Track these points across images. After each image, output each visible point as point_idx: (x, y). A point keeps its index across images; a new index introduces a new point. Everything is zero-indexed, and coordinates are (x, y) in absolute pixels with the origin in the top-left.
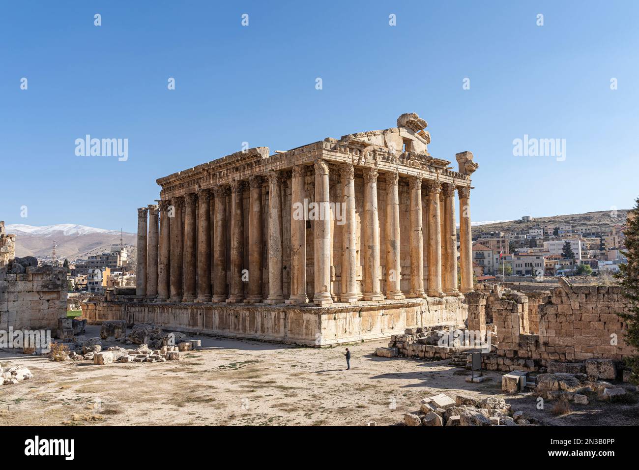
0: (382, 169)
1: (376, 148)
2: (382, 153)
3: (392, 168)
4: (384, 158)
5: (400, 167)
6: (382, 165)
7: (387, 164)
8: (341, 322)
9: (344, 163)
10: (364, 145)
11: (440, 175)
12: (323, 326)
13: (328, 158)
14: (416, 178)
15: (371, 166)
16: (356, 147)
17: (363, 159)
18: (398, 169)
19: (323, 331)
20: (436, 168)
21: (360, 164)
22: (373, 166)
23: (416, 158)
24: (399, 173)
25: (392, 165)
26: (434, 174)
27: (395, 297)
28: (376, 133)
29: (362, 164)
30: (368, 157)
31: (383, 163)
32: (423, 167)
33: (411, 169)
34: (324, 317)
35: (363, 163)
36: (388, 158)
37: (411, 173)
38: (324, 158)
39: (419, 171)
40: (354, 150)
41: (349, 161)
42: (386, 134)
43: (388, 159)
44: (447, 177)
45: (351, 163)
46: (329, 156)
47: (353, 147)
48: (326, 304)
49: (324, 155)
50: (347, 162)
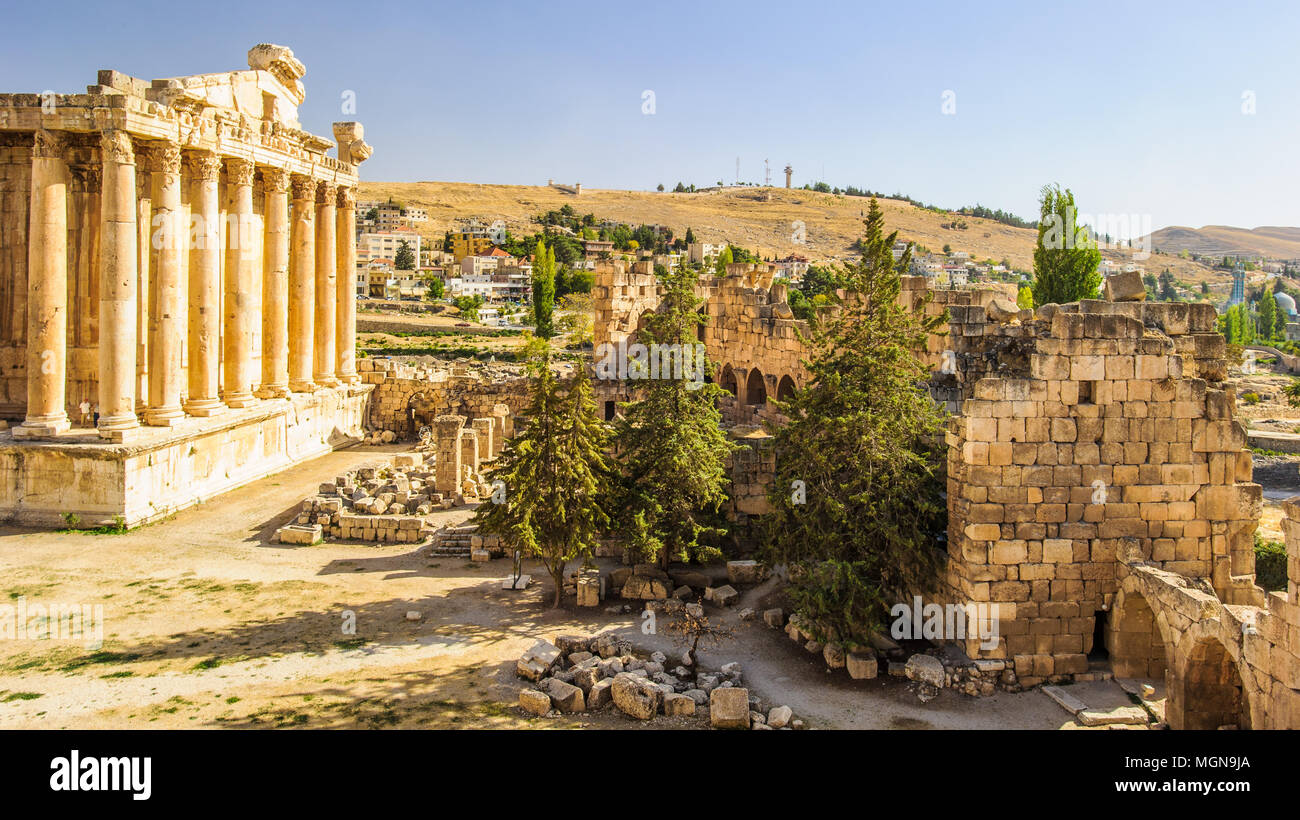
0: (228, 153)
1: (220, 113)
2: (230, 123)
3: (244, 152)
4: (233, 134)
5: (257, 150)
6: (229, 147)
7: (237, 144)
8: (160, 468)
9: (165, 142)
10: (201, 106)
11: (317, 167)
12: (128, 483)
13: (137, 131)
14: (282, 172)
15: (211, 149)
16: (189, 108)
17: (198, 134)
18: (255, 155)
19: (128, 494)
20: (310, 152)
21: (192, 143)
22: (213, 148)
23: (285, 134)
24: (256, 163)
25: (244, 146)
26: (307, 165)
27: (245, 404)
28: (221, 81)
29: (196, 144)
30: (207, 129)
31: (231, 143)
32: (293, 152)
33: (274, 155)
34: (131, 464)
35: (198, 141)
36: (240, 132)
37: (274, 163)
38: (128, 129)
39: (285, 158)
40: (183, 115)
41: (173, 138)
42: (234, 82)
43: (239, 136)
44: (327, 170)
45: (176, 140)
46: (137, 126)
47: (182, 108)
48: (133, 435)
49: (128, 123)
50: (169, 138)
